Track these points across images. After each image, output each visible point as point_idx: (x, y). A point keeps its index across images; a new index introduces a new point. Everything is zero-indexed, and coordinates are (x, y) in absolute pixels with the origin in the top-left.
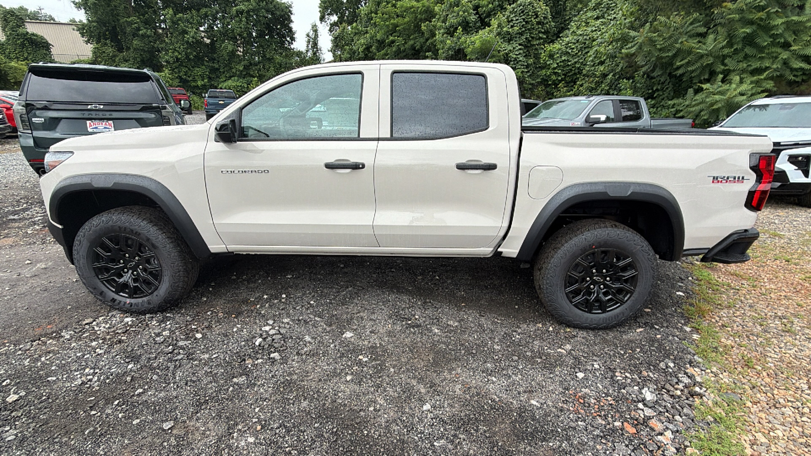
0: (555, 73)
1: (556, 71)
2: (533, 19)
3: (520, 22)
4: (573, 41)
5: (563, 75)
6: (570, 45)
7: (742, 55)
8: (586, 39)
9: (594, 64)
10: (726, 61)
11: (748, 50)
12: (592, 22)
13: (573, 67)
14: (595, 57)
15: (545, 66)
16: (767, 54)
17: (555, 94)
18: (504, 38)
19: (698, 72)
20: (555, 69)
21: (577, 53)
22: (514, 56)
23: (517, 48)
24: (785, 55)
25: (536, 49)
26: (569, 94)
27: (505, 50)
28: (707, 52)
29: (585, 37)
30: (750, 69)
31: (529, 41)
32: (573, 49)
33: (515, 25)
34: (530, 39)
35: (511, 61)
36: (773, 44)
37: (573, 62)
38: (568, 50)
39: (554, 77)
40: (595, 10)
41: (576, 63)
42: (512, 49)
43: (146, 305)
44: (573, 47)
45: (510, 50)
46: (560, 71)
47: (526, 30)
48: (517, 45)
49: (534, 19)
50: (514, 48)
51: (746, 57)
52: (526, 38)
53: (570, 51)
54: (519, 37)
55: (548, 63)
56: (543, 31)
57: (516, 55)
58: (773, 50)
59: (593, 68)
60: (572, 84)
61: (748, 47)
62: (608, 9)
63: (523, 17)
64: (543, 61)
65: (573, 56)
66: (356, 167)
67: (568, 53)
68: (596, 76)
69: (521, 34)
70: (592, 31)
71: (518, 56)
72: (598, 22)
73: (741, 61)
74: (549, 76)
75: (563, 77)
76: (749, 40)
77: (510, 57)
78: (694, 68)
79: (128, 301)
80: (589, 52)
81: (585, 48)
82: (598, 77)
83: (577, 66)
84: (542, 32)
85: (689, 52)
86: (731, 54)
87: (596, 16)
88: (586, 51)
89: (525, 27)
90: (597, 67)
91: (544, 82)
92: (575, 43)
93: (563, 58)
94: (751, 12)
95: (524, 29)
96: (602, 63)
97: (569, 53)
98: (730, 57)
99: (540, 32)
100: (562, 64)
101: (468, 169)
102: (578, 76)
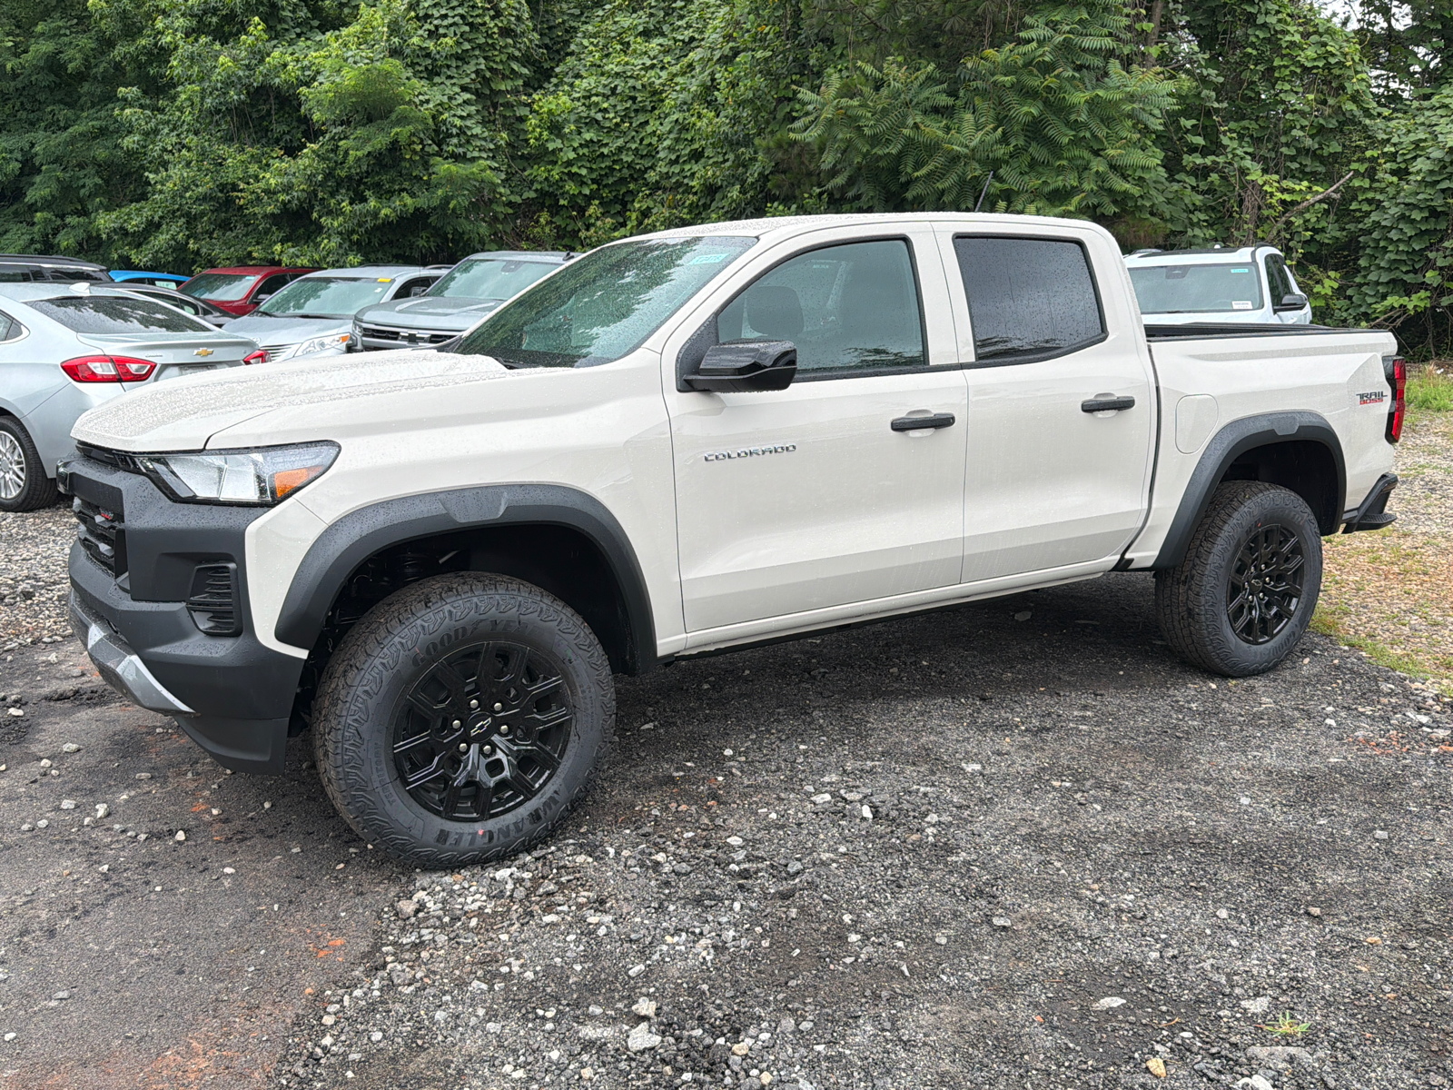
0: (572, 176)
1: (574, 169)
2: (487, 19)
3: (454, 24)
4: (600, 90)
5: (594, 181)
6: (594, 99)
7: (1025, 159)
8: (634, 88)
9: (678, 157)
10: (1002, 172)
11: (1037, 151)
12: (638, 44)
13: (614, 162)
14: (677, 140)
15: (543, 155)
16: (1070, 160)
17: (583, 234)
18: (412, 65)
19: (954, 193)
20: (569, 163)
21: (617, 125)
22: (458, 122)
23: (460, 100)
24: (1098, 165)
25: (508, 105)
26: (616, 234)
27: (428, 101)
28: (966, 151)
29: (631, 82)
30: (1047, 189)
31: (486, 81)
32: (605, 111)
33: (441, 31)
34: (488, 74)
35: (451, 136)
36: (1076, 142)
37: (613, 147)
38: (592, 113)
39: (571, 187)
40: (635, 11)
41: (620, 149)
42: (445, 99)
43: (527, 826)
44: (605, 105)
45: (441, 104)
46: (584, 172)
47: (473, 49)
48: (457, 89)
49: (493, 18)
50: (450, 98)
51: (1033, 164)
52: (477, 72)
53: (599, 116)
54: (457, 67)
55: (551, 146)
56: (517, 53)
57: (462, 117)
58: (1077, 153)
59: (676, 169)
60: (619, 207)
61: (1034, 144)
62: (667, 14)
63: (460, 11)
64: (536, 139)
65: (610, 130)
66: (943, 422)
67: (592, 123)
68: (689, 190)
69: (462, 58)
70: (646, 69)
71: (468, 123)
72: (655, 44)
73: (1026, 173)
74: (559, 184)
75: (595, 187)
76: (1035, 130)
77: (444, 122)
78: (946, 184)
79: (480, 828)
80: (647, 123)
81: (636, 111)
82: (695, 193)
83: (627, 158)
84: (516, 59)
85: (932, 148)
86: (1006, 157)
87: (641, 29)
88: (642, 118)
89: (469, 41)
90: (687, 167)
91: (547, 199)
92: (607, 97)
93: (587, 136)
94: (1031, 73)
95: (467, 46)
96: (697, 156)
97: (597, 122)
98: (1007, 163)
99: (512, 57)
100: (586, 151)
101: (1099, 410)
102: (632, 186)
